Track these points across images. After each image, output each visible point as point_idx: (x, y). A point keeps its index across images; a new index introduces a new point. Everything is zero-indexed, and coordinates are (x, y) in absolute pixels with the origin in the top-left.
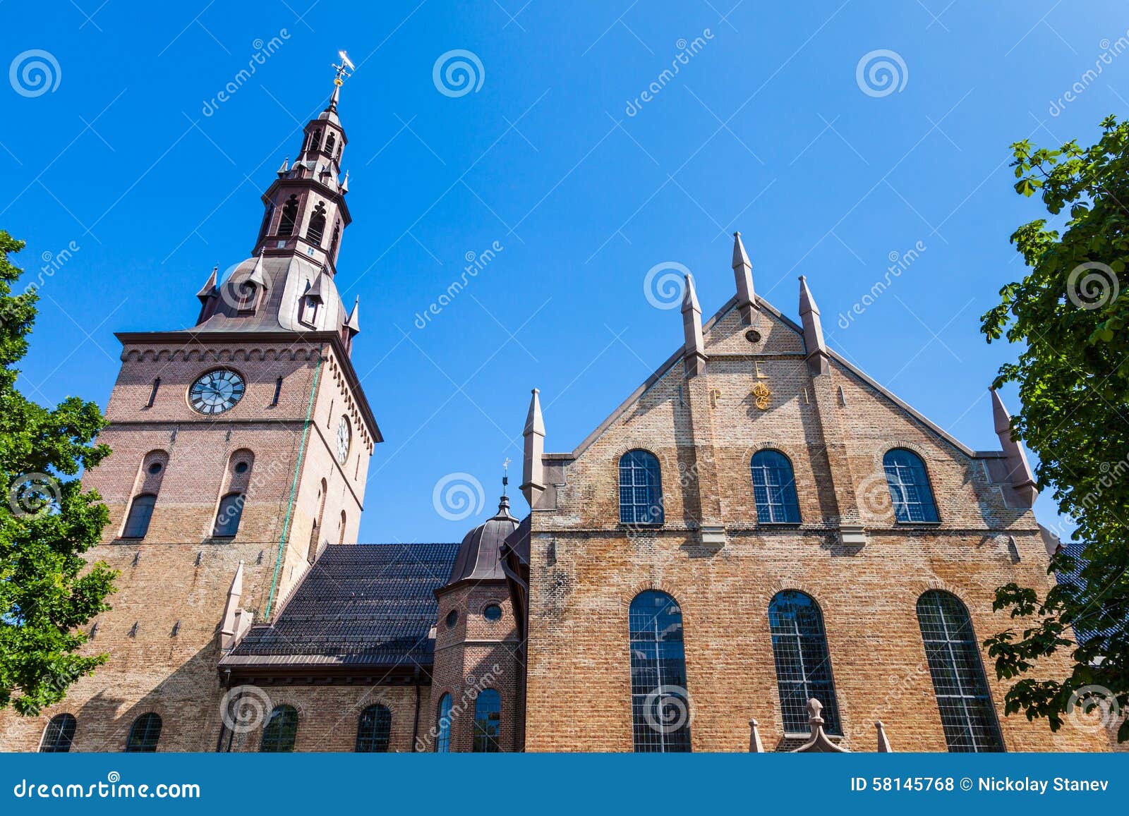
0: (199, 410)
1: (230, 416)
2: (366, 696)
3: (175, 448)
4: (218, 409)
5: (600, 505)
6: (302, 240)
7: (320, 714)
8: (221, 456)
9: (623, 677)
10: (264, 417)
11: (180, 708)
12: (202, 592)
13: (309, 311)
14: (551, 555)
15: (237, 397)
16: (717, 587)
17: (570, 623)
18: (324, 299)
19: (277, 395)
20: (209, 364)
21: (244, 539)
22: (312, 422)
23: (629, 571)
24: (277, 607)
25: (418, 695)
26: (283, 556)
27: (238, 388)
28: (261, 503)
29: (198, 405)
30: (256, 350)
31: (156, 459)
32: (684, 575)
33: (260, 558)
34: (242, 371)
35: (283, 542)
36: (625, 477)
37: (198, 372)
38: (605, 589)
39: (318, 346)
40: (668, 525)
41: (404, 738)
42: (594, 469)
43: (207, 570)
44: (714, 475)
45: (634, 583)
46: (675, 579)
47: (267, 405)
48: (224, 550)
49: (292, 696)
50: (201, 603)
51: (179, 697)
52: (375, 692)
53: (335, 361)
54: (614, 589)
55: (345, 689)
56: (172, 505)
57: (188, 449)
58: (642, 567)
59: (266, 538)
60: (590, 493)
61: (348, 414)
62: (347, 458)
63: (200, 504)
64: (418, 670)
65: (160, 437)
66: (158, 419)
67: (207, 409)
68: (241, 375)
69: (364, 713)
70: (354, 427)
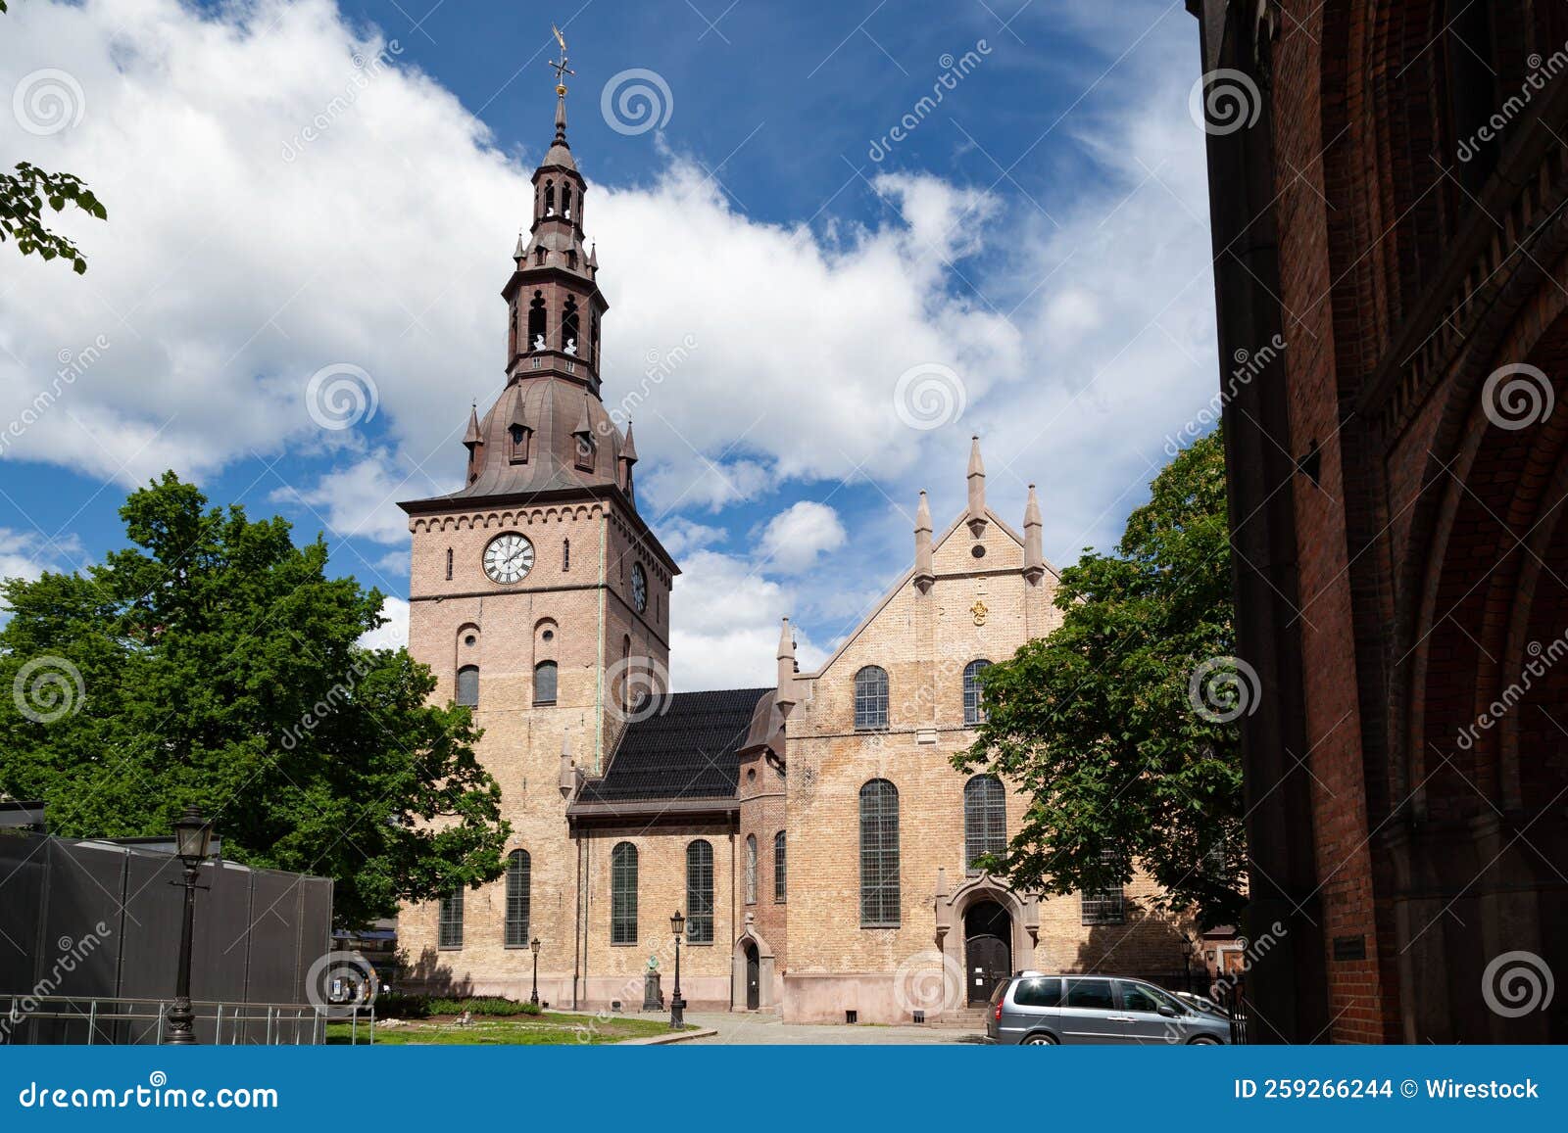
0: (496, 580)
1: (526, 585)
2: (691, 833)
3: (484, 621)
4: (514, 578)
5: (840, 714)
6: (560, 355)
8: (527, 627)
9: (853, 839)
10: (560, 584)
12: (538, 752)
14: (801, 754)
15: (529, 563)
16: (926, 774)
17: (816, 804)
19: (567, 558)
20: (494, 529)
21: (565, 704)
22: (605, 586)
23: (861, 765)
25: (732, 832)
27: (528, 553)
28: (574, 670)
29: (494, 575)
30: (537, 512)
31: (468, 632)
32: (902, 766)
33: (582, 721)
34: (530, 534)
35: (599, 705)
36: (859, 690)
37: (487, 538)
38: (841, 779)
40: (892, 727)
41: (724, 864)
42: (834, 685)
43: (538, 733)
44: (932, 687)
45: (865, 775)
46: (894, 770)
47: (559, 570)
48: (547, 713)
49: (629, 835)
50: (539, 761)
51: (538, 836)
53: (618, 513)
54: (848, 780)
56: (493, 676)
57: (495, 620)
58: (870, 762)
59: (583, 702)
60: (831, 705)
61: (640, 559)
62: (645, 605)
63: (517, 675)
64: (729, 813)
65: (467, 610)
66: (461, 591)
67: (503, 579)
68: (529, 541)
69: (690, 846)
70: (648, 569)
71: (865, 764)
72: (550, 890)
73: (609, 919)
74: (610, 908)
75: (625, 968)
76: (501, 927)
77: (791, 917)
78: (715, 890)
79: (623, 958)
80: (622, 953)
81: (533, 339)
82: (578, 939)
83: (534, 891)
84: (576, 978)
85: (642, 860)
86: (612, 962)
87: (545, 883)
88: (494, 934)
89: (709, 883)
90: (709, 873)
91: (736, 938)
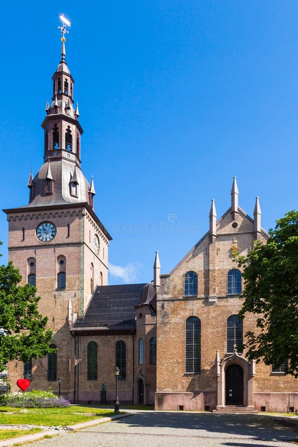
0: (41, 240)
1: (53, 242)
2: (117, 338)
3: (37, 257)
4: (48, 239)
5: (178, 291)
6: (64, 150)
7: (104, 344)
8: (54, 259)
9: (183, 340)
10: (65, 242)
11: (61, 343)
12: (59, 307)
13: (74, 189)
14: (163, 307)
15: (54, 234)
16: (212, 315)
17: (169, 326)
18: (79, 182)
19: (69, 232)
20: (40, 220)
21: (69, 289)
22: (84, 243)
23: (186, 311)
24: (84, 311)
25: (133, 337)
26: (83, 294)
27: (54, 230)
28: (71, 276)
29: (41, 238)
30: (57, 213)
31: (31, 261)
32: (203, 311)
33: (75, 295)
34: (54, 222)
35: (82, 289)
36: (186, 282)
37: (37, 224)
38: (179, 316)
39: (80, 209)
40: (199, 296)
41: (130, 350)
42: (176, 279)
43: (59, 300)
44: (215, 279)
45: (188, 314)
46: (199, 313)
47: (66, 237)
48: (62, 293)
49: (94, 339)
50: (60, 311)
51: (60, 339)
52: (120, 337)
53: (88, 214)
54: (181, 316)
55: (110, 337)
56: (41, 278)
57: (41, 256)
58: (190, 310)
59: (76, 288)
60: (175, 287)
61: (97, 233)
62: (99, 251)
63: (51, 277)
64: (132, 331)
65: (31, 253)
66: (28, 245)
67: (44, 240)
68: (53, 224)
69: (117, 343)
70: (100, 237)
71: (188, 310)
72: (64, 359)
73: (87, 370)
74: (87, 366)
75: (93, 389)
76: (46, 373)
77: (158, 370)
78: (127, 360)
79: (92, 385)
80: (92, 383)
81: (54, 145)
82: (75, 377)
83: (58, 360)
84: (75, 392)
85: (99, 348)
86: (88, 386)
87: (62, 357)
88: (43, 376)
89: (124, 357)
90: (124, 353)
91: (135, 378)
